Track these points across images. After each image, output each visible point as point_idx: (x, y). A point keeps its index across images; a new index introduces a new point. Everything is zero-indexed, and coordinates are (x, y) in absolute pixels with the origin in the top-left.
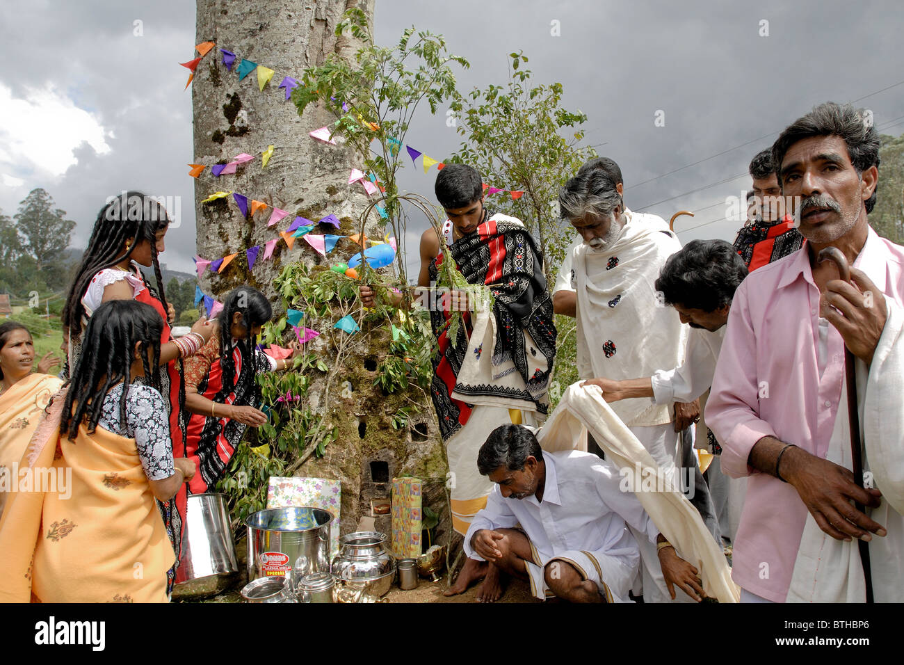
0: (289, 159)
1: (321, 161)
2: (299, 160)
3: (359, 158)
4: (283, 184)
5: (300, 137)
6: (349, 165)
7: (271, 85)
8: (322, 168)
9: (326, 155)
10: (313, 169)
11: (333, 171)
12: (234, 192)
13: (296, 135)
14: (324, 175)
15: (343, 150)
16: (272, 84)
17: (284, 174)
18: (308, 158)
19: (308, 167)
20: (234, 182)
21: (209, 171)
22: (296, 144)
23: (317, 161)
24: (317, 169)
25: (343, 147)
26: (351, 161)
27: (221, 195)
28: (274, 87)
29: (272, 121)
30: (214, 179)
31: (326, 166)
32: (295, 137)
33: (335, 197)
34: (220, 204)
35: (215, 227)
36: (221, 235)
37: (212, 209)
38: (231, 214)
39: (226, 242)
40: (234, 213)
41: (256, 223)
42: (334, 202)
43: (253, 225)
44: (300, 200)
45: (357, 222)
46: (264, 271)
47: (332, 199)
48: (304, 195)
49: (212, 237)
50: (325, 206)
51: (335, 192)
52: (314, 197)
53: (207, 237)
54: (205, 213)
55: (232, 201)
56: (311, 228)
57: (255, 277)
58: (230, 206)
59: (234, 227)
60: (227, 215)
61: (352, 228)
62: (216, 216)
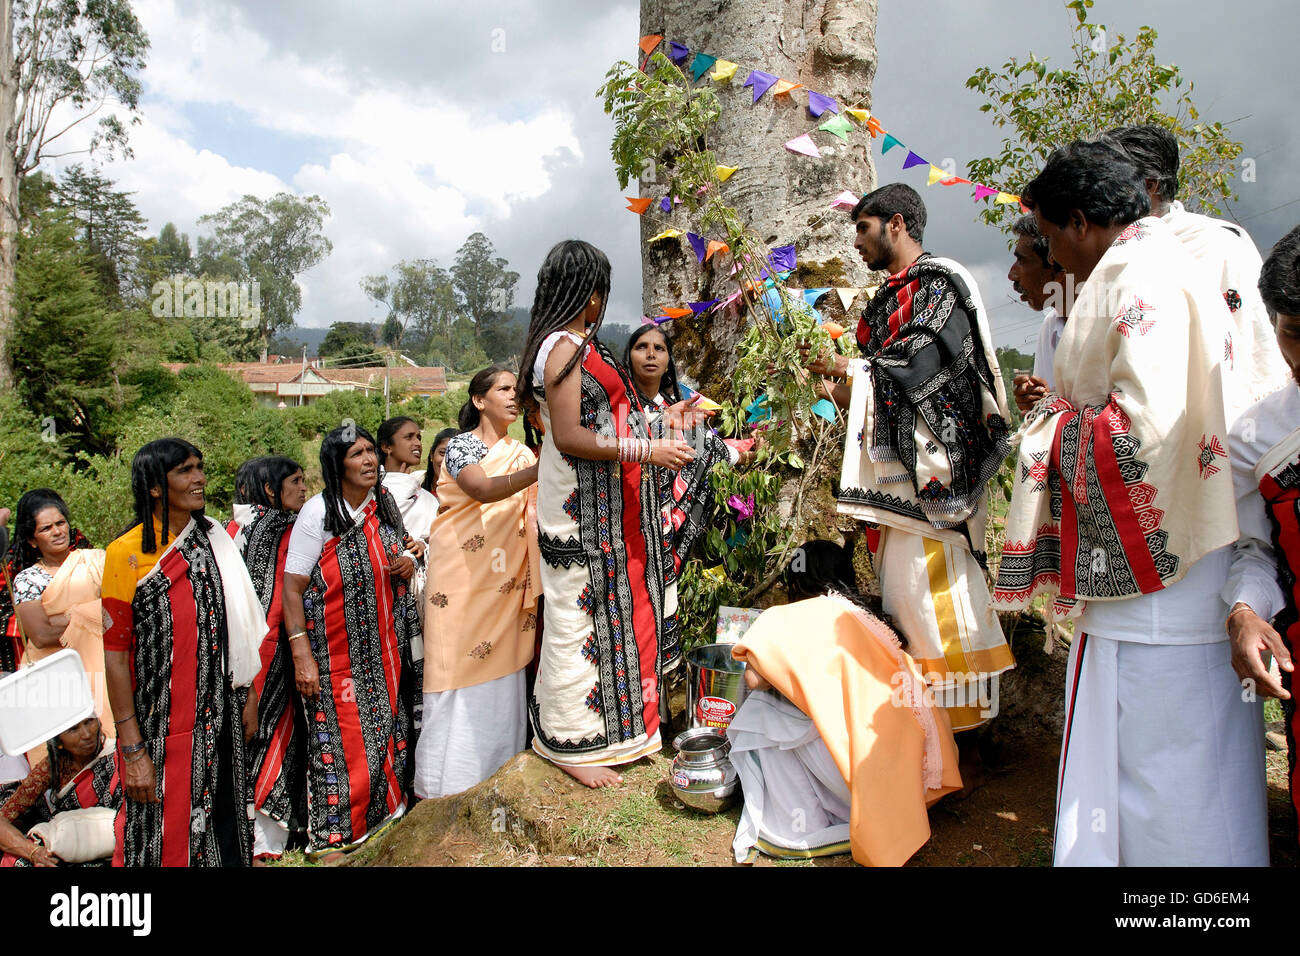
0: (758, 182)
1: (801, 183)
2: (771, 183)
3: (855, 175)
4: (750, 218)
5: (773, 151)
6: (840, 186)
7: (735, 85)
8: (802, 192)
9: (808, 173)
10: (791, 194)
11: (817, 196)
12: (687, 231)
13: (768, 148)
14: (805, 202)
15: (831, 165)
16: (735, 82)
17: (751, 203)
18: (784, 180)
19: (783, 192)
20: (688, 218)
21: (657, 205)
22: (768, 161)
23: (796, 183)
24: (796, 195)
25: (831, 161)
26: (844, 181)
27: (673, 233)
28: (738, 87)
29: (735, 133)
30: (664, 214)
31: (808, 190)
32: (765, 152)
33: (821, 231)
34: (671, 246)
35: (665, 278)
36: (672, 288)
37: (660, 254)
38: (684, 260)
39: (678, 296)
40: (688, 259)
41: (716, 271)
42: (820, 239)
43: (712, 273)
44: (772, 237)
45: (850, 265)
46: (726, 334)
47: (815, 234)
48: (778, 231)
49: (661, 291)
50: (807, 245)
51: (820, 225)
52: (791, 233)
53: (655, 291)
54: (652, 260)
55: (685, 242)
56: (786, 275)
57: (714, 343)
58: (682, 249)
59: (688, 277)
60: (679, 261)
61: (844, 274)
62: (665, 263)
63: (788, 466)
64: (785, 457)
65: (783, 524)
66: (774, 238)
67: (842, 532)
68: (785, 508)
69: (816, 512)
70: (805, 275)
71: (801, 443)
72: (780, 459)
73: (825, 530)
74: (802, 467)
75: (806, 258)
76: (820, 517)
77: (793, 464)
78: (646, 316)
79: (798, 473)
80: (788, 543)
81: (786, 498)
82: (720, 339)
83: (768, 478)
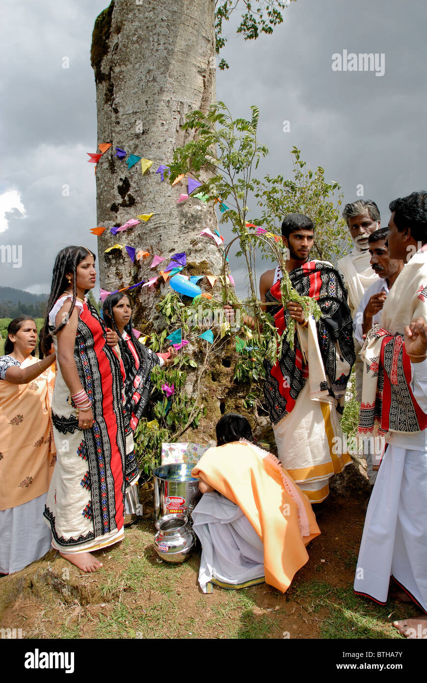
0: (164, 221)
1: (185, 223)
2: (171, 222)
3: (210, 220)
4: (160, 239)
5: (171, 206)
6: (204, 225)
7: (151, 172)
8: (186, 228)
9: (189, 218)
10: (181, 228)
11: (193, 230)
12: (126, 245)
13: (169, 205)
14: (188, 232)
15: (200, 215)
16: (151, 170)
17: (161, 232)
18: (177, 221)
19: (177, 227)
20: (126, 238)
21: (109, 231)
22: (169, 211)
23: (183, 222)
24: (183, 228)
25: (200, 213)
26: (206, 223)
27: (118, 246)
28: (153, 173)
29: (151, 196)
30: (112, 236)
31: (189, 226)
32: (167, 206)
33: (196, 247)
34: (117, 253)
35: (113, 269)
36: (117, 274)
37: (110, 256)
38: (124, 260)
39: (121, 279)
40: (126, 260)
41: (142, 266)
42: (196, 251)
43: (139, 267)
44: (172, 249)
45: (212, 264)
46: (148, 298)
47: (194, 249)
48: (175, 246)
49: (111, 276)
50: (190, 254)
51: (196, 244)
52: (182, 248)
53: (108, 276)
54: (106, 260)
55: (125, 251)
56: (181, 268)
57: (141, 303)
58: (123, 254)
59: (127, 269)
60: (121, 261)
61: (209, 268)
62: (114, 261)
63: (190, 366)
64: (187, 362)
65: (189, 397)
66: (173, 250)
67: (219, 399)
68: (189, 388)
69: (205, 389)
70: (190, 269)
71: (195, 354)
72: (185, 363)
73: (211, 399)
74: (197, 366)
75: (190, 260)
76: (208, 392)
77: (192, 365)
78: (103, 289)
79: (194, 369)
80: (194, 407)
81: (189, 383)
82: (145, 301)
83: (180, 373)
